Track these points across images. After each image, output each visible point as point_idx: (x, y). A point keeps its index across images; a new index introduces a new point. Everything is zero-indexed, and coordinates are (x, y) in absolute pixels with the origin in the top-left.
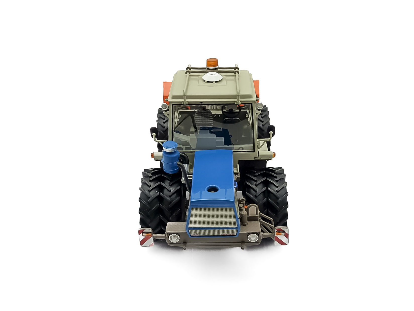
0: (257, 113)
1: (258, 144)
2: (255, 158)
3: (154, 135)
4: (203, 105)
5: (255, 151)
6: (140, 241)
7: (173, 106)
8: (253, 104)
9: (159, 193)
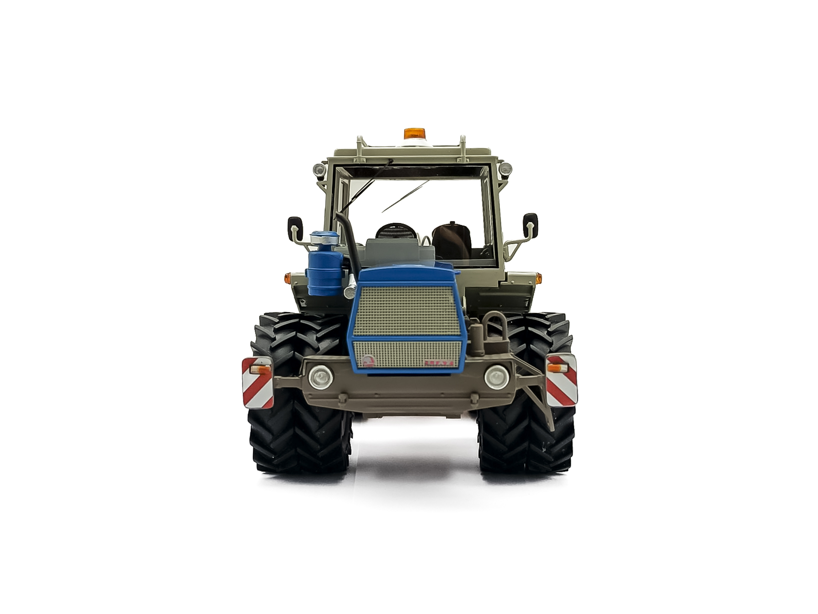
0: (501, 184)
1: (506, 250)
2: (499, 282)
3: (293, 230)
4: (394, 167)
5: (498, 268)
6: (244, 391)
7: (337, 168)
8: (492, 165)
9: (294, 353)
